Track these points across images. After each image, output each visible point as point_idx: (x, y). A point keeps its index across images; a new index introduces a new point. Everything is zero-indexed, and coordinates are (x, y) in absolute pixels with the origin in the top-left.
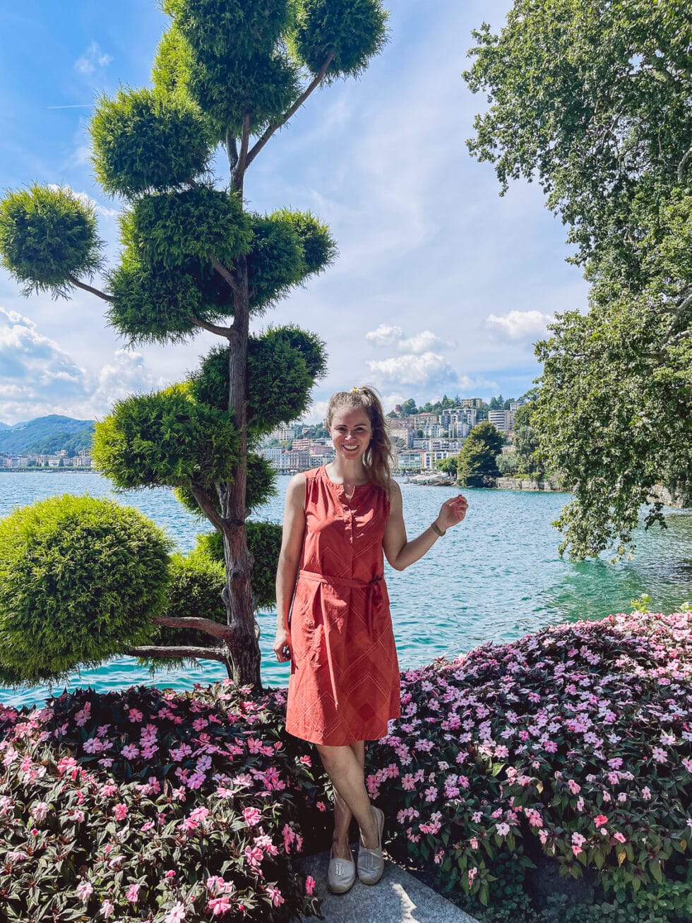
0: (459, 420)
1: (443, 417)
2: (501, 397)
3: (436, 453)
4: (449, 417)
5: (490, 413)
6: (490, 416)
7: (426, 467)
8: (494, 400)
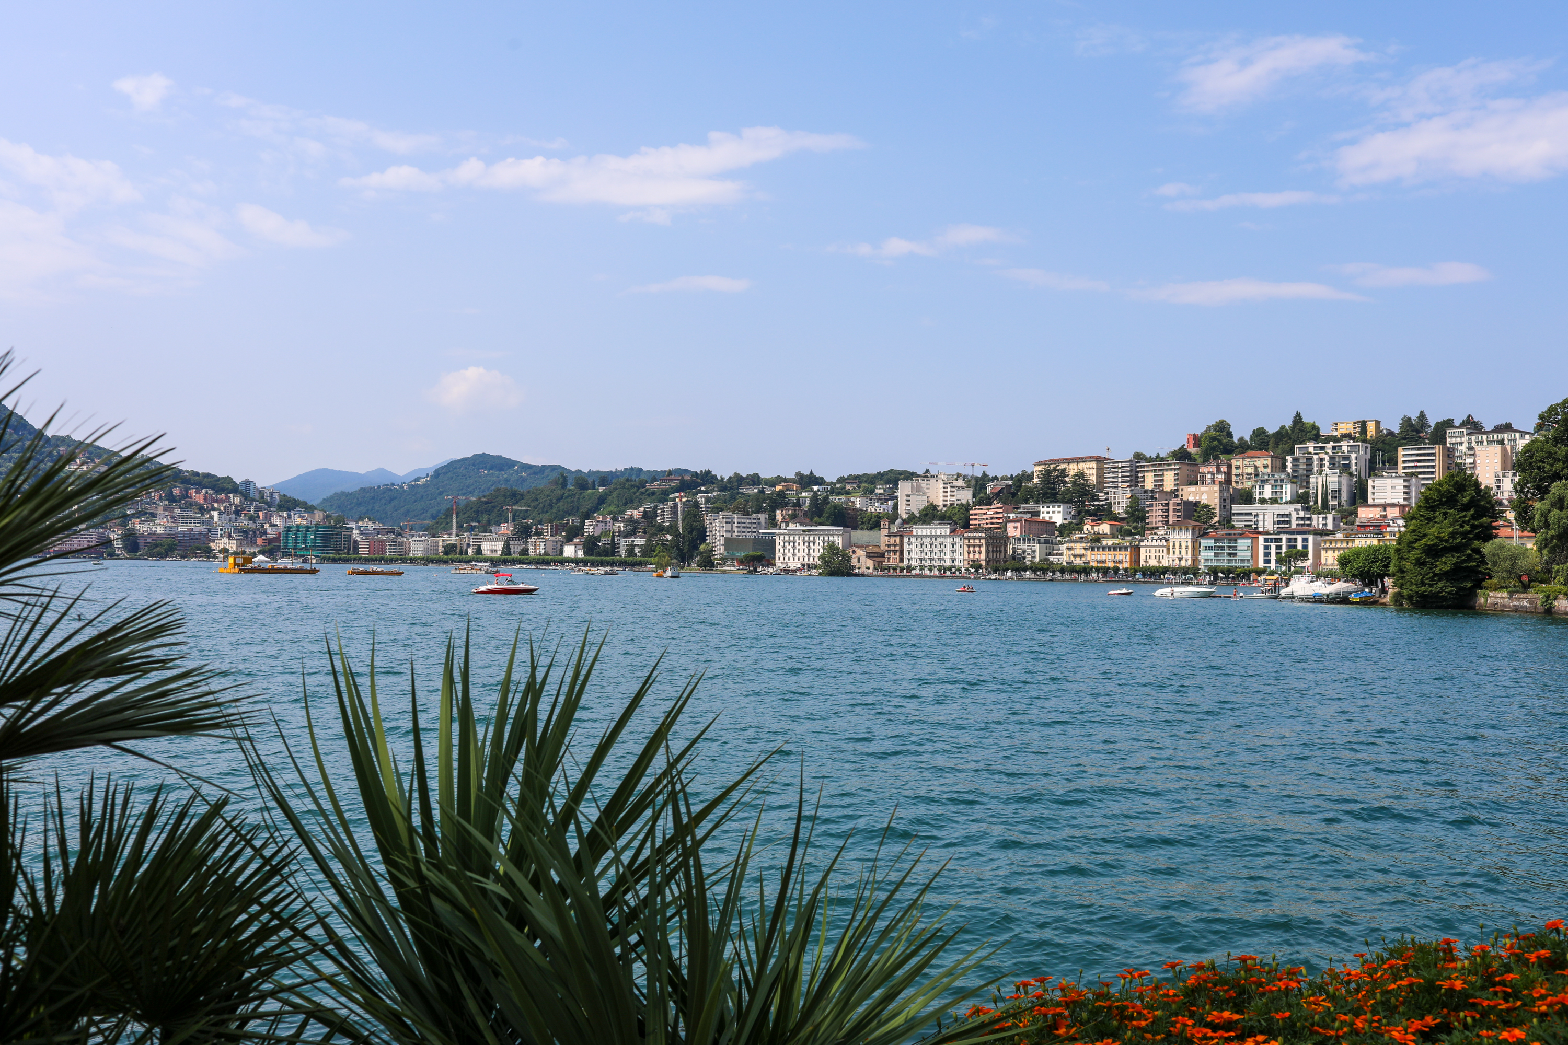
0: (1333, 465)
1: (1295, 460)
2: (1422, 416)
3: (1284, 537)
4: (1310, 459)
5: (1401, 452)
6: (1401, 459)
7: (1261, 564)
8: (1407, 422)
